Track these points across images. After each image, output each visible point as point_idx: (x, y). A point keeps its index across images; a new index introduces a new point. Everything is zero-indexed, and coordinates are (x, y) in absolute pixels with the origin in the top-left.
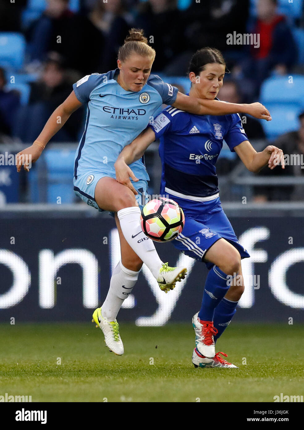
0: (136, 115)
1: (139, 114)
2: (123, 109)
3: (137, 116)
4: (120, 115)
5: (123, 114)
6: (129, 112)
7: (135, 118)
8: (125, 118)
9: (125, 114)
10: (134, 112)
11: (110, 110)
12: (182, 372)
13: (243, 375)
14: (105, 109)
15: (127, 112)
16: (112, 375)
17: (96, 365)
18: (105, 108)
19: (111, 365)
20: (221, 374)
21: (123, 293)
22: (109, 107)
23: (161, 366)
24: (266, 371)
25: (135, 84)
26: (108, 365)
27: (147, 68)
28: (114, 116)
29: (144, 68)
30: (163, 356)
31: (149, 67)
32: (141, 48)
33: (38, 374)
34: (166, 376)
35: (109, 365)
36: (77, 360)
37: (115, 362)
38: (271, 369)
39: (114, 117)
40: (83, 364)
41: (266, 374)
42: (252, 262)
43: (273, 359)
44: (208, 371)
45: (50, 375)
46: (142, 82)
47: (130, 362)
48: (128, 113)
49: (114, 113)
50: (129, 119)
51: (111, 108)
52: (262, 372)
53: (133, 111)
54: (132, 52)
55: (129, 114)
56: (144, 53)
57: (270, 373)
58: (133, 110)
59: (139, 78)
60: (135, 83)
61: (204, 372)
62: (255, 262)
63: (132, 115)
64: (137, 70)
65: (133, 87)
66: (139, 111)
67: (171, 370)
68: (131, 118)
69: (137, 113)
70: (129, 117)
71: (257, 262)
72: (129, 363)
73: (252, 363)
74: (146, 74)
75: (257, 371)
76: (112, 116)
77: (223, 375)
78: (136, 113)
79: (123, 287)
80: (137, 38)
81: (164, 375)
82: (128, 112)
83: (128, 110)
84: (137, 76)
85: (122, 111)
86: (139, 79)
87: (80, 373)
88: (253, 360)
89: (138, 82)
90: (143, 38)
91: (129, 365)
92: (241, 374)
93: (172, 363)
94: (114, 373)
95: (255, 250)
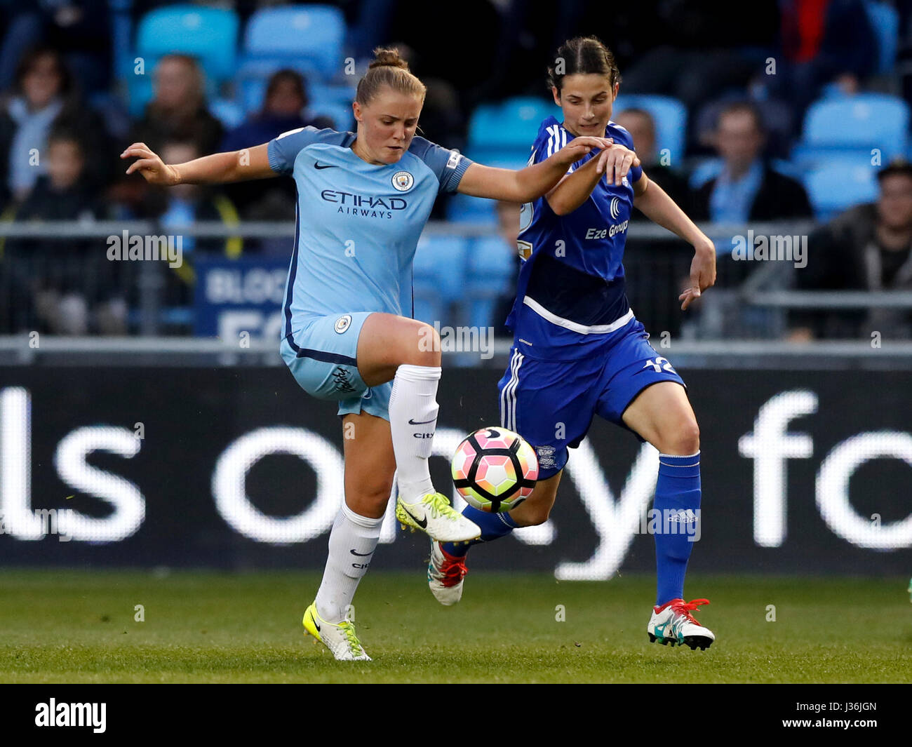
0: (388, 208)
1: (393, 208)
2: (360, 197)
3: (389, 211)
4: (355, 207)
5: (360, 205)
6: (373, 203)
7: (385, 216)
8: (365, 213)
9: (366, 206)
10: (383, 204)
11: (335, 196)
12: (644, 670)
13: (764, 678)
14: (325, 196)
15: (369, 204)
16: (507, 674)
17: (475, 655)
18: (326, 194)
19: (507, 655)
20: (720, 674)
21: (353, 565)
22: (333, 192)
23: (604, 658)
24: (808, 672)
25: (388, 149)
26: (500, 655)
27: (412, 118)
28: (345, 207)
29: (406, 117)
30: (606, 640)
31: (413, 115)
32: (399, 79)
33: (363, 672)
34: (614, 676)
35: (502, 654)
36: (438, 645)
37: (514, 649)
38: (818, 667)
39: (345, 210)
40: (451, 653)
41: (808, 677)
42: (784, 457)
43: (822, 646)
44: (695, 670)
45: (387, 674)
46: (402, 144)
47: (543, 650)
48: (371, 205)
49: (343, 202)
50: (374, 217)
51: (337, 192)
52: (801, 673)
53: (380, 202)
54: (382, 85)
55: (373, 207)
56: (405, 87)
57: (816, 676)
58: (380, 199)
59: (395, 136)
60: (390, 147)
61: (688, 671)
62: (789, 457)
63: (379, 208)
64: (391, 121)
65: (384, 154)
66: (392, 203)
67: (623, 667)
68: (378, 215)
69: (390, 206)
70: (374, 212)
71: (794, 457)
72: (541, 653)
73: (780, 655)
74: (409, 129)
75: (791, 670)
76: (341, 208)
77: (723, 676)
78: (387, 205)
79: (353, 552)
80: (390, 60)
81: (609, 675)
82: (371, 202)
83: (371, 199)
84: (392, 133)
85: (358, 200)
86: (395, 138)
87: (444, 670)
88: (783, 649)
89: (394, 143)
90: (401, 61)
91: (542, 656)
92: (760, 676)
93: (625, 653)
94: (511, 671)
95: (789, 435)
